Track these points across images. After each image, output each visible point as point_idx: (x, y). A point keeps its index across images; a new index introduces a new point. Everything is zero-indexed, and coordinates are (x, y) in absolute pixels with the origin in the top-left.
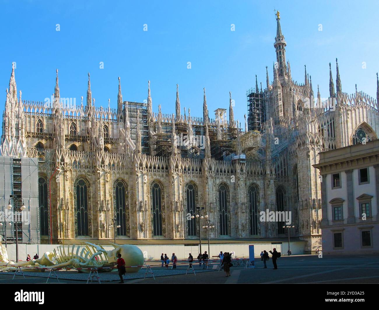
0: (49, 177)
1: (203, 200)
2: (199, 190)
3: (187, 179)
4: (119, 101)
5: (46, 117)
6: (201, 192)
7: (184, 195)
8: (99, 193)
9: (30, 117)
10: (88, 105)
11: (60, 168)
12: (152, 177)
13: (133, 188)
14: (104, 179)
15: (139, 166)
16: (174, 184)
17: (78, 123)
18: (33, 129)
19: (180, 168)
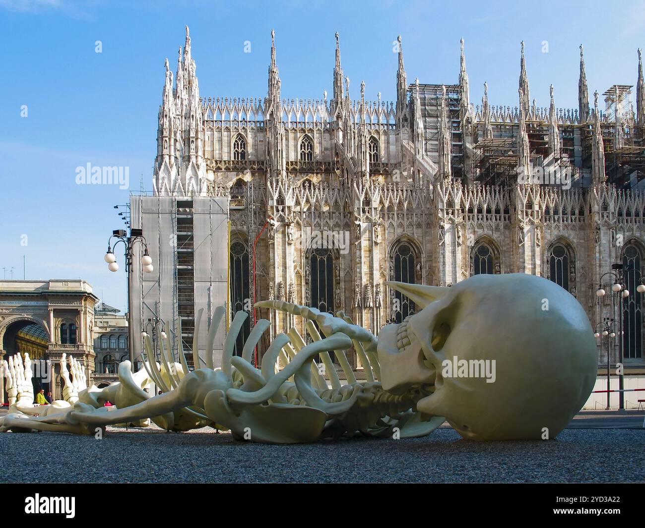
0: (252, 237)
1: (587, 280)
2: (578, 256)
3: (552, 233)
4: (399, 85)
5: (252, 129)
6: (583, 263)
7: (545, 269)
8: (358, 270)
9: (221, 129)
10: (336, 97)
11: (276, 219)
12: (474, 231)
13: (431, 256)
14: (370, 239)
15: (445, 207)
16: (523, 245)
17: (316, 135)
18: (227, 154)
19: (536, 208)
